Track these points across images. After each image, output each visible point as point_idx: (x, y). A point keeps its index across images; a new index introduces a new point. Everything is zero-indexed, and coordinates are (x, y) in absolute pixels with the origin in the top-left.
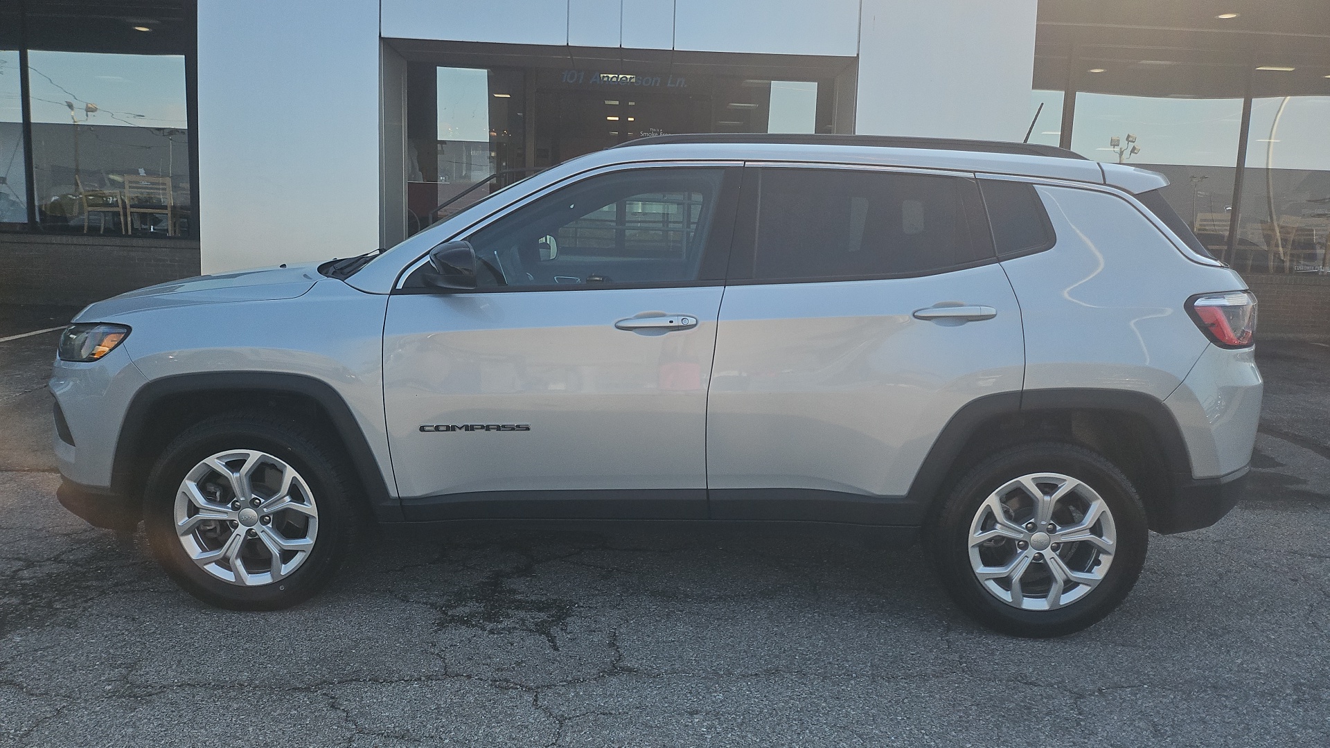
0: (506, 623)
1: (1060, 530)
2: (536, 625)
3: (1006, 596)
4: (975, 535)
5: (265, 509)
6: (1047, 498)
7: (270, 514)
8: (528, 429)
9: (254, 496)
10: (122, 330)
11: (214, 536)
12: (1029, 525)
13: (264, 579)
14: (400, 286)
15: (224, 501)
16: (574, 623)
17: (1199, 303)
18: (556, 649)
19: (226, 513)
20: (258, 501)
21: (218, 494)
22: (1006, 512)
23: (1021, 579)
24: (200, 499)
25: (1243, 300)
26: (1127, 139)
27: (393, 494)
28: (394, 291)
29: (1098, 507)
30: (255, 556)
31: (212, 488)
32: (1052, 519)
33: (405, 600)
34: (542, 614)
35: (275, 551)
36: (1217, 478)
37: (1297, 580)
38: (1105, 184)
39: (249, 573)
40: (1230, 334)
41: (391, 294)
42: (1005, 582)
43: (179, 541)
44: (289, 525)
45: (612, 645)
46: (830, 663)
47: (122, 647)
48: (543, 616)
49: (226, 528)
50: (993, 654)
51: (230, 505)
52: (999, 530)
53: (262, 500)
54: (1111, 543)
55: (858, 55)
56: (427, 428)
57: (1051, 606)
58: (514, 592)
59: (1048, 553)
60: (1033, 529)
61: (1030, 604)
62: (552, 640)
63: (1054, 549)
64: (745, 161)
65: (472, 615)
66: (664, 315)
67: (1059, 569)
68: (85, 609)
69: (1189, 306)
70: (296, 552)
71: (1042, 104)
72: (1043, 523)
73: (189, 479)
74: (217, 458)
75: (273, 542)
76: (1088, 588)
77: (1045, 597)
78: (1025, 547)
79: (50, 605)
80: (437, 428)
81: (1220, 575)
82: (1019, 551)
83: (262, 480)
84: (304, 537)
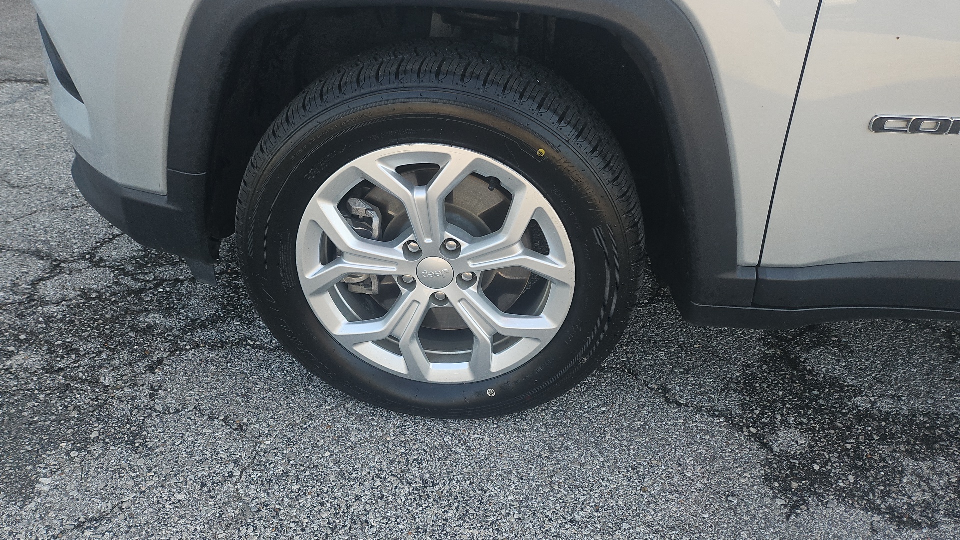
5: (468, 262)
7: (478, 270)
9: (448, 236)
13: (457, 373)
15: (387, 241)
19: (392, 261)
20: (456, 246)
21: (377, 226)
24: (343, 234)
27: (749, 259)
35: (481, 331)
39: (431, 362)
43: (309, 305)
49: (392, 287)
51: (400, 249)
53: (465, 245)
56: (889, 125)
70: (522, 338)
73: (323, 196)
74: (379, 159)
75: (479, 318)
80: (915, 126)
84: (539, 315)
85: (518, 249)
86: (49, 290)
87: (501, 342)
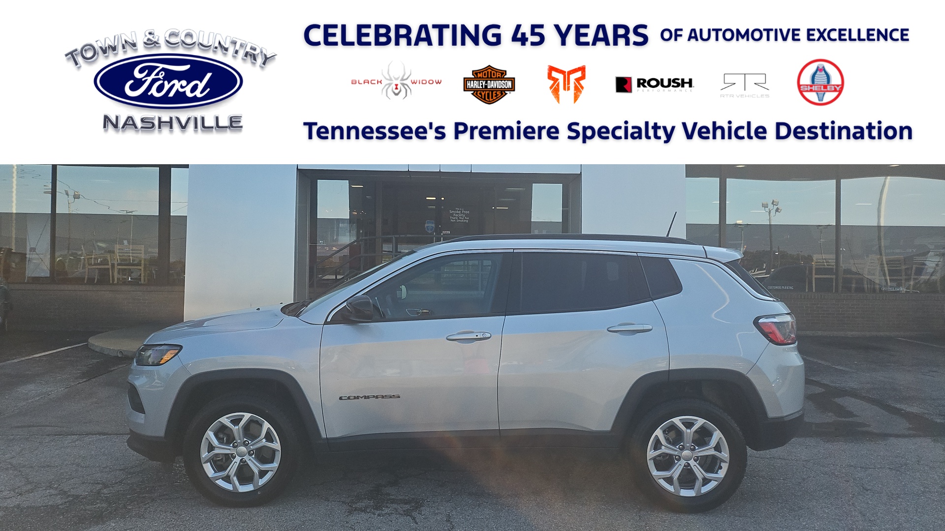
0: (386, 511)
1: (698, 449)
2: (404, 511)
3: (670, 488)
4: (650, 453)
5: (251, 447)
6: (689, 431)
7: (254, 449)
8: (399, 397)
9: (245, 439)
10: (176, 348)
11: (221, 464)
12: (681, 447)
13: (249, 488)
14: (329, 320)
15: (228, 443)
16: (425, 510)
17: (761, 321)
18: (417, 523)
19: (230, 449)
20: (247, 442)
21: (225, 439)
22: (667, 440)
23: (678, 479)
24: (215, 442)
25: (788, 318)
26: (772, 203)
27: (324, 436)
28: (326, 323)
29: (717, 435)
30: (244, 475)
31: (221, 436)
32: (693, 442)
33: (327, 500)
34: (407, 506)
35: (256, 471)
36: (782, 417)
37: (848, 481)
38: (707, 258)
39: (240, 485)
40: (780, 336)
41: (324, 324)
42: (669, 480)
43: (202, 466)
44: (264, 456)
45: (448, 521)
46: (572, 528)
47: (173, 527)
48: (407, 507)
49: (229, 458)
50: (665, 522)
51: (231, 445)
52: (664, 450)
53: (250, 442)
54: (727, 456)
55: (581, 172)
56: (343, 398)
57: (697, 494)
58: (389, 494)
59: (692, 463)
60: (683, 449)
61: (685, 493)
62: (414, 519)
63: (696, 461)
64: (514, 249)
65: (366, 507)
66: (473, 332)
67: (699, 472)
68: (146, 509)
69: (756, 322)
70: (268, 471)
71: (676, 212)
72: (688, 445)
73: (210, 430)
74: (227, 418)
75: (255, 466)
76: (716, 483)
77: (693, 489)
78: (679, 460)
79: (125, 507)
80: (349, 398)
81: (804, 479)
82: (676, 462)
83: (250, 431)
84: (273, 463)
85: (264, 440)
86: (105, 491)
87: (263, 473)
